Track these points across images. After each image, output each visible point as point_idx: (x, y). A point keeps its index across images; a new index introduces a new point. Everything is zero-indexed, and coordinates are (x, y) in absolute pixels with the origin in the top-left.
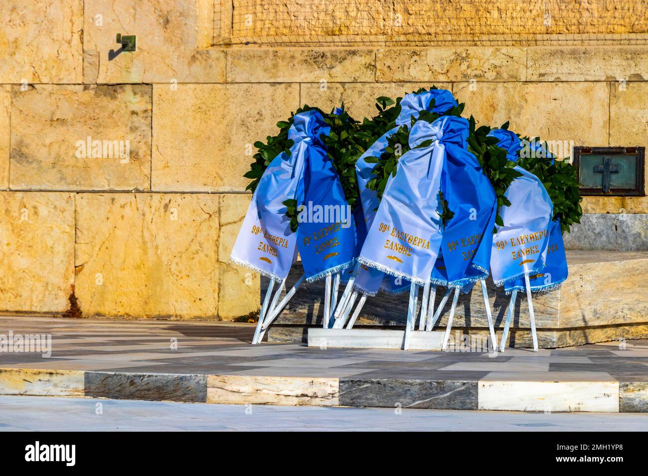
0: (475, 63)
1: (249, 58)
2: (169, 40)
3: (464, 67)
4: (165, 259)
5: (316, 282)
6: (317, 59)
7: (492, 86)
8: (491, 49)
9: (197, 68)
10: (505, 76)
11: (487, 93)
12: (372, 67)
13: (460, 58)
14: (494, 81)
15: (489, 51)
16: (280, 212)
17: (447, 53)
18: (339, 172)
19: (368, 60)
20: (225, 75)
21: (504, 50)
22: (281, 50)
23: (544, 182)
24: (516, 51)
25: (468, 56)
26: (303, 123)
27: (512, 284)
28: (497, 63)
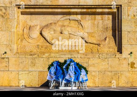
1: (22, 55)
2: (11, 52)
4: (11, 79)
6: (31, 55)
7: (54, 58)
9: (15, 56)
12: (38, 56)
13: (50, 55)
15: (53, 54)
16: (53, 74)
17: (48, 54)
18: (61, 69)
19: (38, 55)
20: (19, 57)
21: (55, 54)
22: (26, 54)
24: (57, 54)
26: (55, 63)
27: (82, 81)
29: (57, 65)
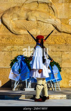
0: (15, 48)
3: (13, 49)
5: (24, 81)
7: (18, 52)
8: (18, 46)
10: (20, 50)
11: (17, 53)
13: (12, 48)
14: (18, 51)
15: (17, 46)
16: (17, 71)
17: (10, 47)
18: (27, 65)
21: (20, 46)
23: (57, 66)
25: (14, 47)
26: (20, 57)
27: (54, 81)
28: (18, 48)
29: (22, 60)
